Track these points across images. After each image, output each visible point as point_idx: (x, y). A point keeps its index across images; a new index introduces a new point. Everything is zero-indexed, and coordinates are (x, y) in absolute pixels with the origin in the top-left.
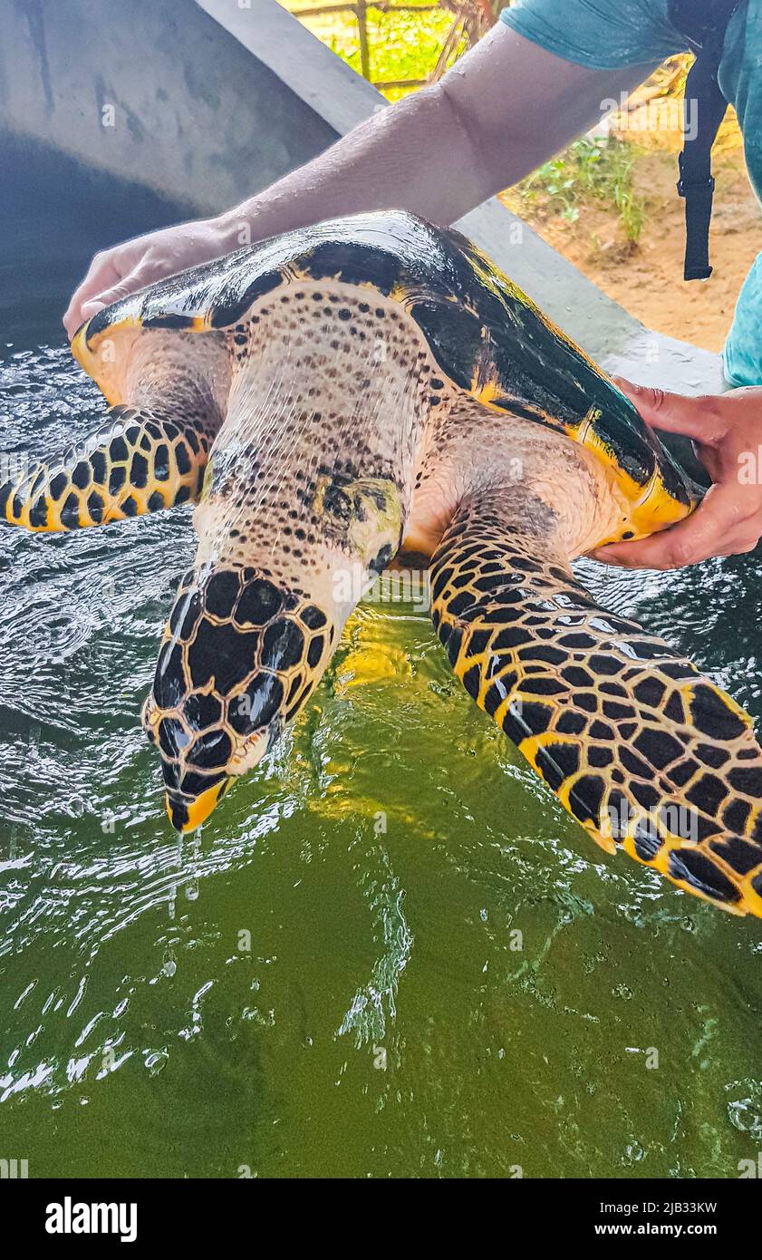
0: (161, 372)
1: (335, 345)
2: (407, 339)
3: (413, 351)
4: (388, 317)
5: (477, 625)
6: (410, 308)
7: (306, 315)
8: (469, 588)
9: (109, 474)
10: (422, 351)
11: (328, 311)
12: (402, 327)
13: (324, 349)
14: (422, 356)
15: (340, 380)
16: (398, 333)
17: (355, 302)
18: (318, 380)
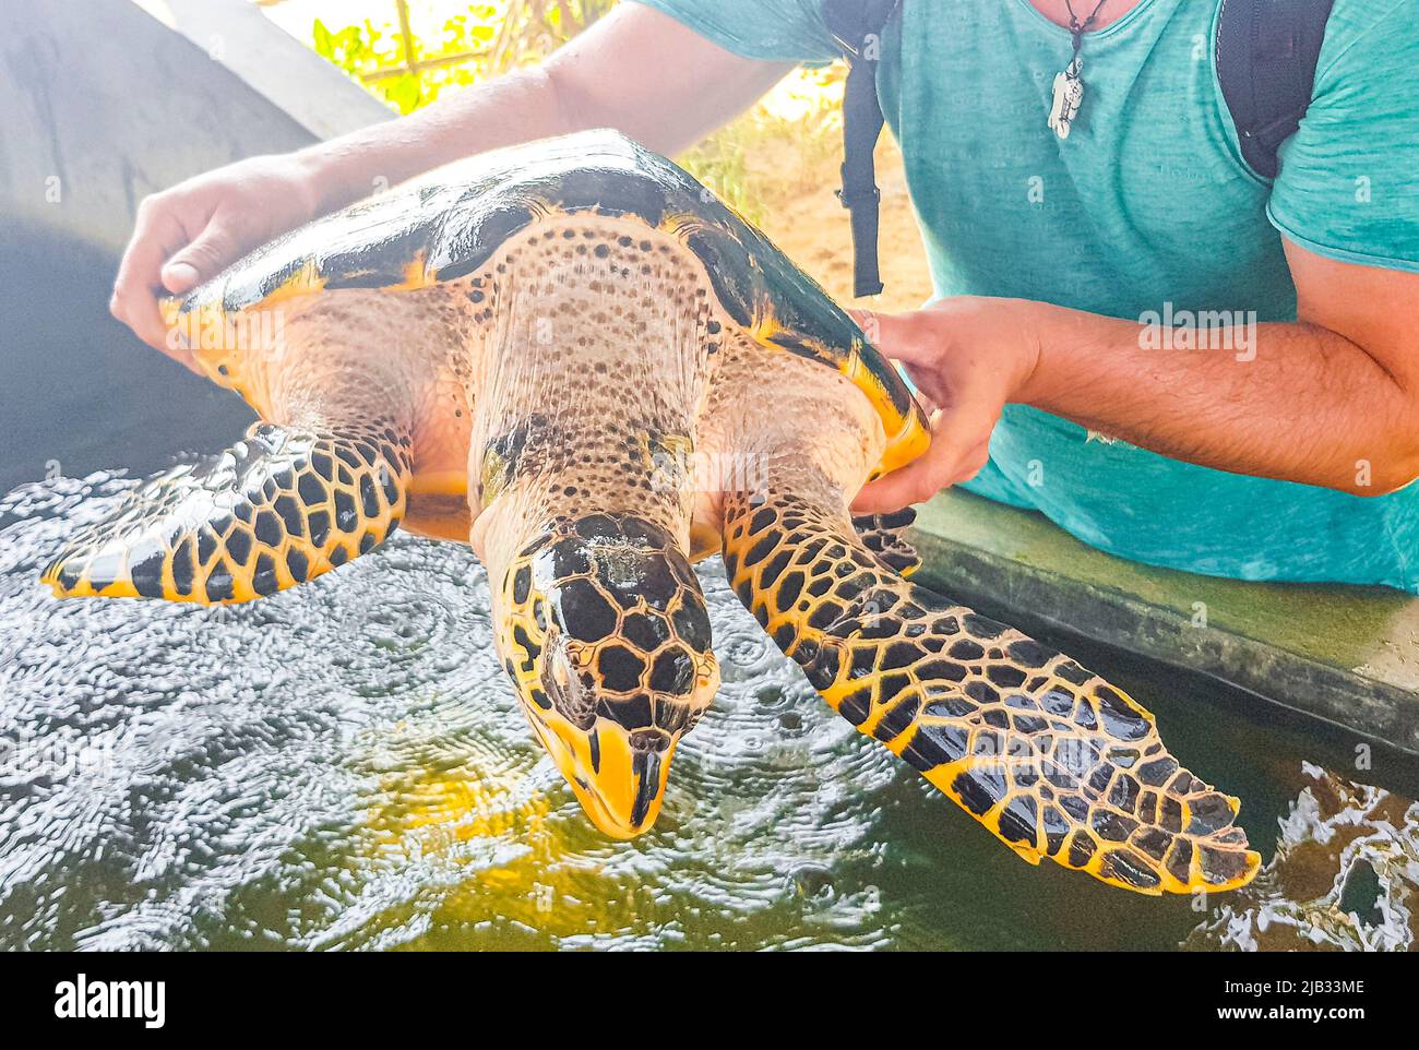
0: (322, 371)
1: (595, 286)
2: (682, 274)
3: (690, 288)
4: (655, 249)
5: (854, 642)
6: (685, 239)
7: (555, 257)
8: (830, 596)
9: (306, 522)
10: (700, 286)
11: (582, 250)
12: (674, 260)
13: (583, 292)
14: (702, 292)
15: (611, 325)
16: (670, 267)
17: (614, 236)
18: (585, 328)
